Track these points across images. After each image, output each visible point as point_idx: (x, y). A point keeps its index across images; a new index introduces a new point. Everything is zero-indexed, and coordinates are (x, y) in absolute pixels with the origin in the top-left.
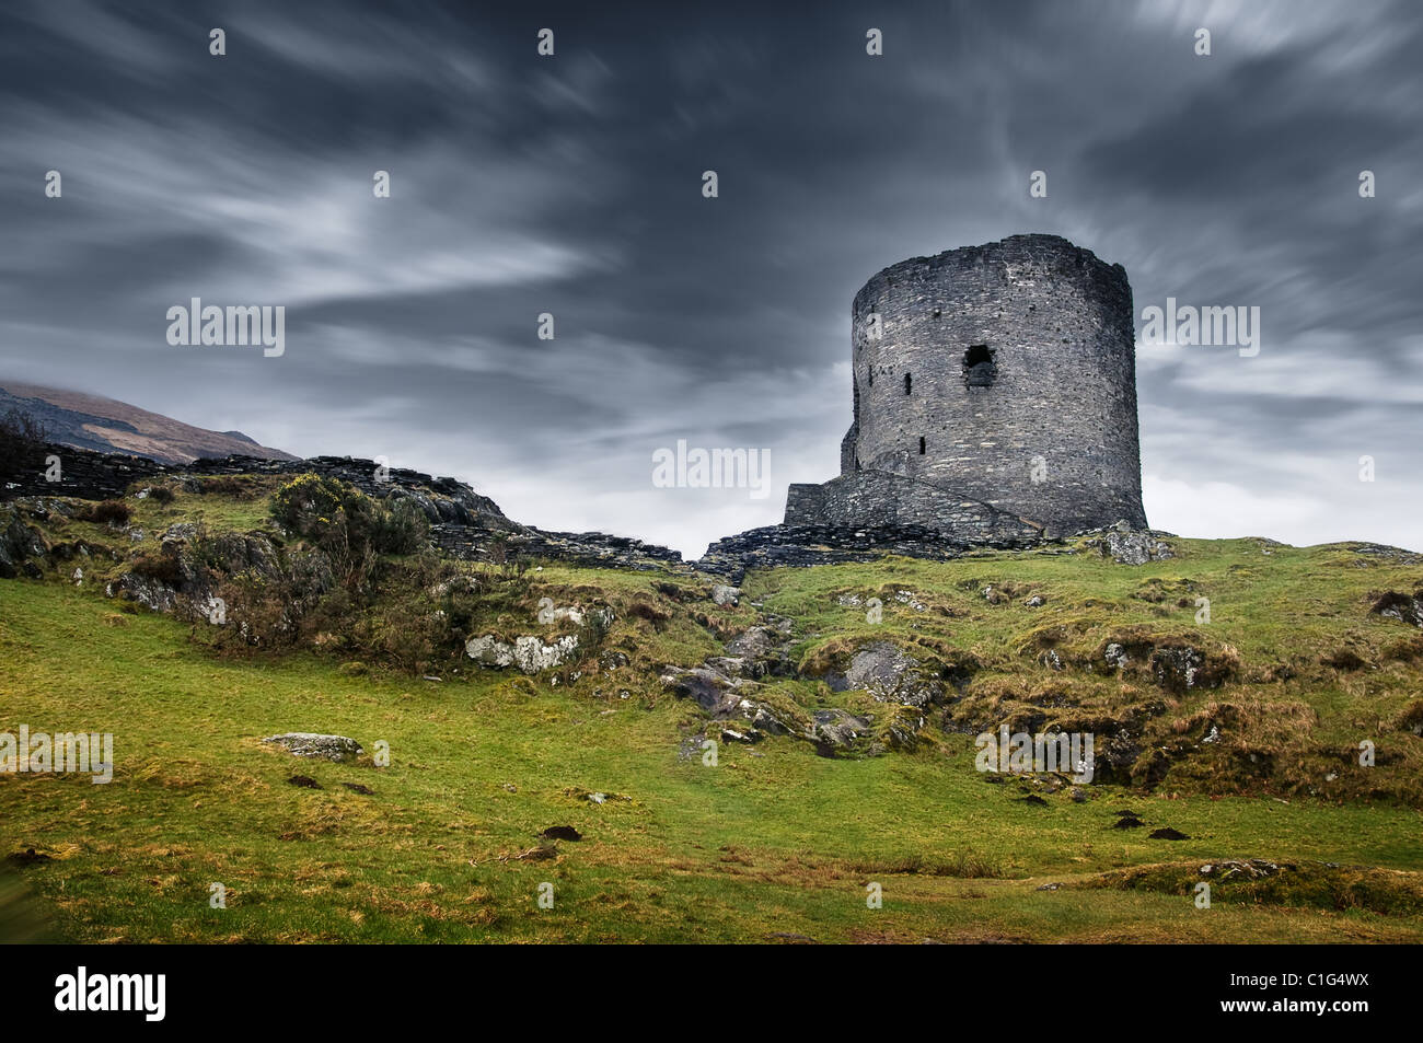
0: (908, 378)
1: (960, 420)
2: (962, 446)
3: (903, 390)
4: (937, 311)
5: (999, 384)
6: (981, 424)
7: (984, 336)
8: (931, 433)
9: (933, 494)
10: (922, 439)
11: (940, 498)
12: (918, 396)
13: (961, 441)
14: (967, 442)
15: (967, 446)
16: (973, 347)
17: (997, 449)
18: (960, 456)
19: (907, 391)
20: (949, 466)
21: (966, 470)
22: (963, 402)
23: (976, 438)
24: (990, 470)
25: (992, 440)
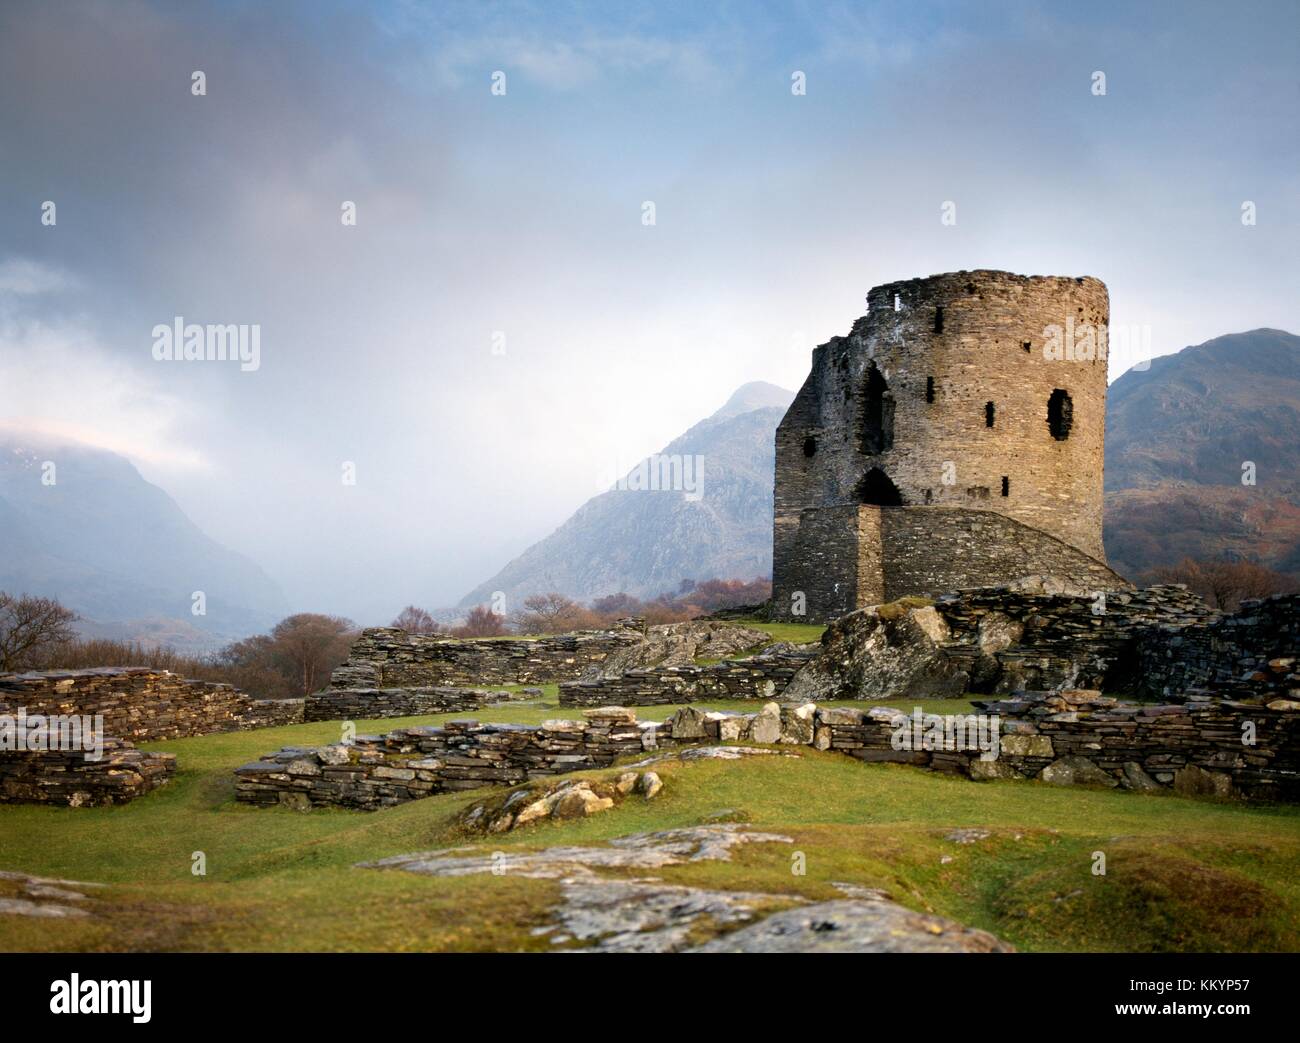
0: (990, 407)
1: (1044, 466)
2: (1045, 495)
3: (983, 419)
5: (1073, 435)
6: (1059, 474)
7: (1065, 382)
8: (1014, 474)
10: (1005, 481)
12: (1000, 432)
13: (1044, 489)
14: (1049, 490)
15: (1049, 495)
16: (1056, 391)
17: (1070, 502)
18: (1043, 505)
19: (987, 421)
20: (1032, 513)
21: (1047, 520)
22: (1047, 448)
23: (1056, 488)
24: (1065, 523)
25: (1067, 492)
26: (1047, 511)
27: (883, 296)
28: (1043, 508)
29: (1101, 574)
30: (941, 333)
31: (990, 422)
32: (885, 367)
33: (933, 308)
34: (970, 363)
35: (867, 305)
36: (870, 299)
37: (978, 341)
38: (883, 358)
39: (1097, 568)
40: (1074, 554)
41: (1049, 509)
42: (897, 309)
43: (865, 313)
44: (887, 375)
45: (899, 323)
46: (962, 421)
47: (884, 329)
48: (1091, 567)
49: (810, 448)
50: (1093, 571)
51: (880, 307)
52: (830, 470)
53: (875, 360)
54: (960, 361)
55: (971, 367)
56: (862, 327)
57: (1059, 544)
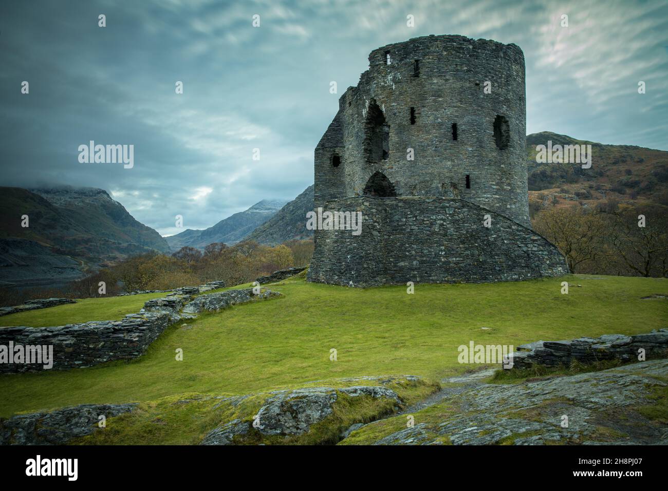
0: (454, 127)
1: (494, 167)
2: (495, 187)
3: (450, 135)
4: (478, 82)
5: (511, 146)
6: (504, 172)
7: (504, 110)
8: (475, 173)
9: (513, 227)
10: (468, 177)
11: (517, 230)
12: (463, 143)
13: (494, 183)
14: (497, 184)
15: (498, 187)
16: (498, 116)
17: (511, 191)
18: (494, 194)
19: (453, 137)
20: (487, 200)
21: (498, 205)
22: (494, 154)
23: (502, 183)
24: (508, 206)
25: (509, 185)
26: (496, 198)
27: (379, 56)
28: (494, 196)
29: (539, 242)
30: (419, 77)
31: (455, 136)
32: (382, 103)
33: (413, 61)
34: (439, 96)
35: (369, 63)
36: (370, 59)
37: (444, 82)
38: (381, 97)
39: (536, 238)
40: (520, 229)
41: (497, 196)
42: (389, 63)
43: (368, 68)
44: (383, 108)
45: (390, 72)
46: (436, 137)
47: (380, 77)
48: (532, 238)
49: (336, 161)
50: (534, 240)
51: (377, 63)
52: (349, 175)
53: (375, 98)
54: (433, 96)
55: (440, 99)
56: (366, 78)
57: (509, 222)
